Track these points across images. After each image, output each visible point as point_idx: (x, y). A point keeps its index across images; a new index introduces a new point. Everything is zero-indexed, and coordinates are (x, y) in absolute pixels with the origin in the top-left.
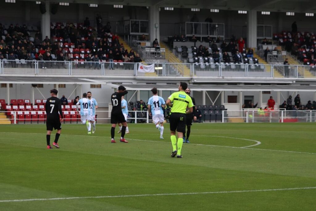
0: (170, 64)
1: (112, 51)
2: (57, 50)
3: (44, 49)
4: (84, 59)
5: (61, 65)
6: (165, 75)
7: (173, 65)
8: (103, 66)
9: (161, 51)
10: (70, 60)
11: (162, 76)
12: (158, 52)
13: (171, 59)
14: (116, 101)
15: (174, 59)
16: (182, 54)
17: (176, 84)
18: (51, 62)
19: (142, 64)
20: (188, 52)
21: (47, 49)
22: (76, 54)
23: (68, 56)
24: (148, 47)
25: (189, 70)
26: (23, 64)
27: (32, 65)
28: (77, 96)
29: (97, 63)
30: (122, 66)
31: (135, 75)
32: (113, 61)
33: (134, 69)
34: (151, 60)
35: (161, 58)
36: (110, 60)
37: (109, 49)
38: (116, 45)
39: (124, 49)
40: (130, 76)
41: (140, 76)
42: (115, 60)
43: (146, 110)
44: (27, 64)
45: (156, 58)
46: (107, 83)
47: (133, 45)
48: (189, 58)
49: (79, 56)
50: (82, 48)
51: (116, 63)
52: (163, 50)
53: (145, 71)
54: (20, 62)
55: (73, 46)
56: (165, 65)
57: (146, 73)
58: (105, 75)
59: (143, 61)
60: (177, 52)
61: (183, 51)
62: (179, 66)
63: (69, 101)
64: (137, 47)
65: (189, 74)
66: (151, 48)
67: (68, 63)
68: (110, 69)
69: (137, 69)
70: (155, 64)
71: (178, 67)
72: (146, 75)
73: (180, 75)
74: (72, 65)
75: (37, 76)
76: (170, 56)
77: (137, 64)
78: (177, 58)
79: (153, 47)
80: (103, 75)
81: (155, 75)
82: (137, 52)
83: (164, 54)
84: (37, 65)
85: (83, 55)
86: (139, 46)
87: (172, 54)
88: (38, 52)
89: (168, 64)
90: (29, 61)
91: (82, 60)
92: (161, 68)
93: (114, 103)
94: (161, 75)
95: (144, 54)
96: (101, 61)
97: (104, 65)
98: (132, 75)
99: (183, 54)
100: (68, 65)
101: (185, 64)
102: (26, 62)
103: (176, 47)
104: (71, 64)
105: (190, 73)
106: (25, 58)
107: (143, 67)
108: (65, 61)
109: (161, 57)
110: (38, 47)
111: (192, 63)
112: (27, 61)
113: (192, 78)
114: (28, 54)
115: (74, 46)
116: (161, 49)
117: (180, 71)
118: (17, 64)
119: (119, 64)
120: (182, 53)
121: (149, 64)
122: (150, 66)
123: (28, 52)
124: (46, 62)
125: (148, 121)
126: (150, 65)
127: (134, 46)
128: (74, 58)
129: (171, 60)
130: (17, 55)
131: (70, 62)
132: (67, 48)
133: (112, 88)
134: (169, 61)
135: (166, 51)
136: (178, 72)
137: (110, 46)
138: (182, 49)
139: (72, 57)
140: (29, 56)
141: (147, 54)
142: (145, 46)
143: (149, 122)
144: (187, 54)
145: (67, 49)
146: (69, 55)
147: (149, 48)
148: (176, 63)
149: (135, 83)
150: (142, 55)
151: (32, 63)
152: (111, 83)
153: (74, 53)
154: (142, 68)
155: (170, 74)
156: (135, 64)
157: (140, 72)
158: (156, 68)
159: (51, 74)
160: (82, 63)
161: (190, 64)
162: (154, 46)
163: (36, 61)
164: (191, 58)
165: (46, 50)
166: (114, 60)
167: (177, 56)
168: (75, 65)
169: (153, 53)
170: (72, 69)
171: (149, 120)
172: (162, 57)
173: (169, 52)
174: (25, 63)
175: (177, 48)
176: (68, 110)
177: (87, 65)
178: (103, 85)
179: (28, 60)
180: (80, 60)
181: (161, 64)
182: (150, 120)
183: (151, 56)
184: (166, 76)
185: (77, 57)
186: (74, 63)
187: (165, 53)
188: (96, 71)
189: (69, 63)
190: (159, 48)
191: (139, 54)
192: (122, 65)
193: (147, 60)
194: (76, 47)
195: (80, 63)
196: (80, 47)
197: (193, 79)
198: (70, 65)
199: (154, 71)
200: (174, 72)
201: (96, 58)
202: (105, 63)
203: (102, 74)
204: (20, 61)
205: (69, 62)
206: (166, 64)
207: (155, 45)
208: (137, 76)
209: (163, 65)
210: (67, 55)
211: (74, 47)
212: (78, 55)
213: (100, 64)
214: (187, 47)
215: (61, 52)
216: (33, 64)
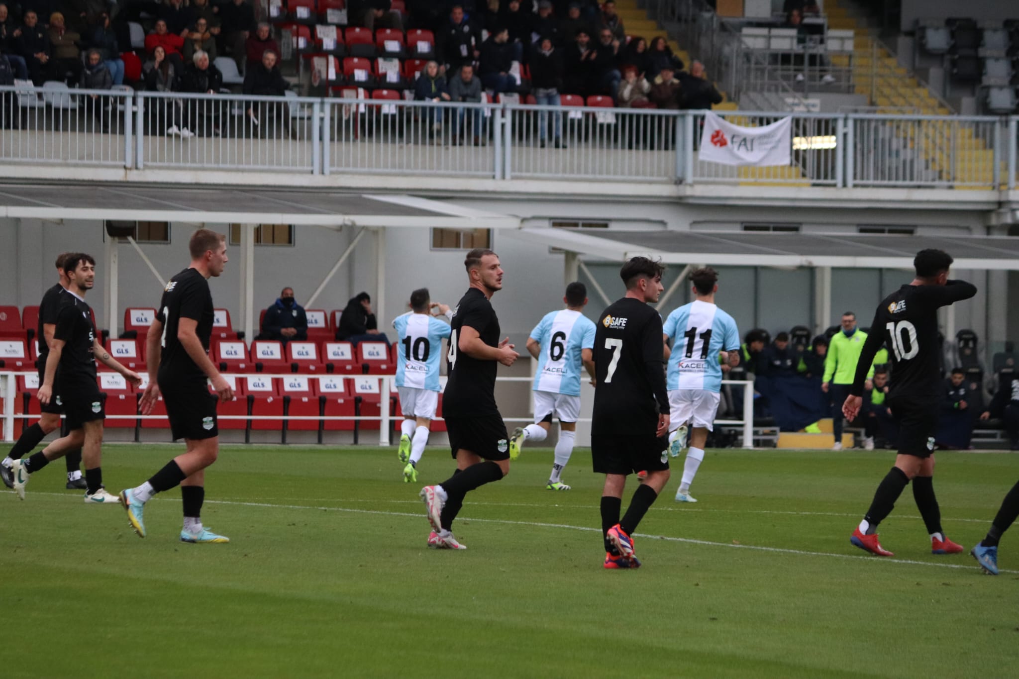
0: (877, 121)
1: (553, 45)
2: (247, 34)
3: (175, 28)
4: (398, 90)
5: (271, 119)
6: (850, 181)
7: (898, 124)
8: (503, 125)
9: (832, 45)
10: (322, 89)
11: (834, 185)
12: (814, 51)
13: (887, 91)
14: (905, 333)
15: (902, 90)
16: (947, 64)
17: (911, 232)
18: (217, 102)
19: (723, 117)
20: (982, 52)
21: (194, 29)
22: (356, 60)
23: (309, 67)
24: (759, 25)
25: (989, 153)
26: (57, 110)
27: (106, 113)
28: (356, 293)
29: (469, 110)
30: (609, 126)
31: (680, 182)
32: (558, 99)
33: (674, 148)
34: (772, 97)
35: (828, 84)
36: (542, 92)
37: (538, 33)
38: (575, 13)
39: (619, 34)
40: (651, 183)
41: (711, 187)
42: (569, 97)
43: (742, 377)
44: (81, 109)
45: (800, 88)
46: (524, 220)
47: (673, 13)
48: (988, 88)
49: (373, 70)
50: (391, 28)
51: (576, 113)
52: (842, 39)
53: (739, 158)
54: (40, 95)
55: (336, 16)
56: (850, 123)
57: (746, 171)
58: (514, 178)
59: (730, 100)
60: (922, 50)
61: (953, 49)
62: (931, 131)
63: (316, 320)
64: (694, 20)
65: (989, 175)
66: (775, 32)
67: (311, 105)
68: (543, 146)
69: (695, 148)
70: (796, 122)
71: (927, 137)
72: (742, 179)
73: (937, 183)
74: (332, 119)
75: (134, 176)
76: (881, 76)
77: (695, 118)
78: (919, 85)
79: (787, 25)
80: (503, 177)
81: (793, 180)
82: (694, 51)
83: (845, 60)
84: (134, 114)
85: (396, 62)
86: (707, 15)
87: (892, 62)
88: (142, 45)
89: (869, 121)
90: (93, 92)
91: (385, 92)
92: (826, 142)
93: (897, 342)
94: (829, 181)
95: (736, 63)
96: (495, 100)
97: (508, 120)
98: (665, 179)
99: (954, 63)
100: (309, 118)
101: (963, 118)
102: (73, 97)
103: (917, 22)
104: (327, 115)
105: (993, 170)
106: (69, 74)
107: (728, 138)
108: (290, 98)
109: (828, 78)
110: (143, 14)
111: (1007, 113)
112: (77, 91)
113: (1003, 199)
114: (84, 54)
115: (344, 12)
116: (831, 33)
117: (933, 160)
118: (24, 109)
119: (595, 119)
120: (948, 57)
121: (763, 121)
122: (765, 129)
123: (86, 43)
124: (186, 101)
125: (748, 440)
126: (768, 123)
127: (679, 19)
128: (345, 82)
129: (887, 97)
130: (22, 60)
131: (322, 103)
132: (302, 22)
133: (555, 250)
134: (872, 104)
135: (856, 46)
136: (927, 167)
137: (545, 14)
138: (953, 35)
139: (332, 75)
140: (90, 67)
141: (753, 66)
142: (742, 20)
143: (756, 443)
144: (980, 64)
145: (307, 31)
146: (318, 62)
147: (764, 31)
148: (916, 117)
149: (678, 223)
150: (723, 68)
151: (106, 104)
152: (546, 223)
153: (343, 53)
154: (723, 143)
155: (881, 173)
156: (683, 116)
157: (709, 164)
158: (801, 143)
159: (213, 165)
160: (389, 107)
161: (993, 123)
162: (789, 17)
163: (129, 92)
164: (1001, 88)
165: (185, 32)
166: (563, 92)
167: (920, 76)
168: (348, 122)
169: (786, 58)
170: (332, 139)
171: (755, 433)
172: (838, 78)
173: (876, 51)
174: (70, 105)
175: (923, 29)
176: (306, 371)
177: (416, 121)
178: (503, 231)
179: (88, 86)
180: (375, 93)
181: (827, 122)
182: (762, 430)
183: (772, 77)
184: (855, 186)
185: (360, 75)
186: (340, 106)
187: (850, 57)
188: (465, 153)
189: (317, 108)
190: (818, 29)
191: (706, 63)
192: (611, 120)
193: (752, 95)
194: (355, 20)
195: (379, 108)
196: (377, 20)
197: (1009, 202)
198: (322, 119)
199: (786, 160)
200: (905, 162)
201: (467, 84)
202: (514, 112)
203: (498, 173)
204: (39, 89)
205: (316, 100)
206: (855, 121)
207: (795, 13)
208: (691, 185)
209: (840, 124)
210: (302, 60)
211: (345, 21)
212: (366, 63)
213: (488, 114)
214: (979, 25)
215: (271, 44)
216: (114, 110)
